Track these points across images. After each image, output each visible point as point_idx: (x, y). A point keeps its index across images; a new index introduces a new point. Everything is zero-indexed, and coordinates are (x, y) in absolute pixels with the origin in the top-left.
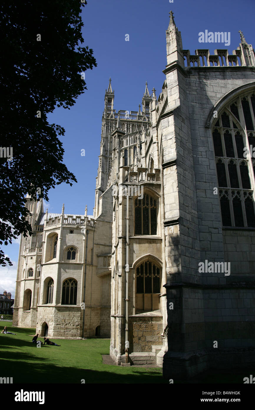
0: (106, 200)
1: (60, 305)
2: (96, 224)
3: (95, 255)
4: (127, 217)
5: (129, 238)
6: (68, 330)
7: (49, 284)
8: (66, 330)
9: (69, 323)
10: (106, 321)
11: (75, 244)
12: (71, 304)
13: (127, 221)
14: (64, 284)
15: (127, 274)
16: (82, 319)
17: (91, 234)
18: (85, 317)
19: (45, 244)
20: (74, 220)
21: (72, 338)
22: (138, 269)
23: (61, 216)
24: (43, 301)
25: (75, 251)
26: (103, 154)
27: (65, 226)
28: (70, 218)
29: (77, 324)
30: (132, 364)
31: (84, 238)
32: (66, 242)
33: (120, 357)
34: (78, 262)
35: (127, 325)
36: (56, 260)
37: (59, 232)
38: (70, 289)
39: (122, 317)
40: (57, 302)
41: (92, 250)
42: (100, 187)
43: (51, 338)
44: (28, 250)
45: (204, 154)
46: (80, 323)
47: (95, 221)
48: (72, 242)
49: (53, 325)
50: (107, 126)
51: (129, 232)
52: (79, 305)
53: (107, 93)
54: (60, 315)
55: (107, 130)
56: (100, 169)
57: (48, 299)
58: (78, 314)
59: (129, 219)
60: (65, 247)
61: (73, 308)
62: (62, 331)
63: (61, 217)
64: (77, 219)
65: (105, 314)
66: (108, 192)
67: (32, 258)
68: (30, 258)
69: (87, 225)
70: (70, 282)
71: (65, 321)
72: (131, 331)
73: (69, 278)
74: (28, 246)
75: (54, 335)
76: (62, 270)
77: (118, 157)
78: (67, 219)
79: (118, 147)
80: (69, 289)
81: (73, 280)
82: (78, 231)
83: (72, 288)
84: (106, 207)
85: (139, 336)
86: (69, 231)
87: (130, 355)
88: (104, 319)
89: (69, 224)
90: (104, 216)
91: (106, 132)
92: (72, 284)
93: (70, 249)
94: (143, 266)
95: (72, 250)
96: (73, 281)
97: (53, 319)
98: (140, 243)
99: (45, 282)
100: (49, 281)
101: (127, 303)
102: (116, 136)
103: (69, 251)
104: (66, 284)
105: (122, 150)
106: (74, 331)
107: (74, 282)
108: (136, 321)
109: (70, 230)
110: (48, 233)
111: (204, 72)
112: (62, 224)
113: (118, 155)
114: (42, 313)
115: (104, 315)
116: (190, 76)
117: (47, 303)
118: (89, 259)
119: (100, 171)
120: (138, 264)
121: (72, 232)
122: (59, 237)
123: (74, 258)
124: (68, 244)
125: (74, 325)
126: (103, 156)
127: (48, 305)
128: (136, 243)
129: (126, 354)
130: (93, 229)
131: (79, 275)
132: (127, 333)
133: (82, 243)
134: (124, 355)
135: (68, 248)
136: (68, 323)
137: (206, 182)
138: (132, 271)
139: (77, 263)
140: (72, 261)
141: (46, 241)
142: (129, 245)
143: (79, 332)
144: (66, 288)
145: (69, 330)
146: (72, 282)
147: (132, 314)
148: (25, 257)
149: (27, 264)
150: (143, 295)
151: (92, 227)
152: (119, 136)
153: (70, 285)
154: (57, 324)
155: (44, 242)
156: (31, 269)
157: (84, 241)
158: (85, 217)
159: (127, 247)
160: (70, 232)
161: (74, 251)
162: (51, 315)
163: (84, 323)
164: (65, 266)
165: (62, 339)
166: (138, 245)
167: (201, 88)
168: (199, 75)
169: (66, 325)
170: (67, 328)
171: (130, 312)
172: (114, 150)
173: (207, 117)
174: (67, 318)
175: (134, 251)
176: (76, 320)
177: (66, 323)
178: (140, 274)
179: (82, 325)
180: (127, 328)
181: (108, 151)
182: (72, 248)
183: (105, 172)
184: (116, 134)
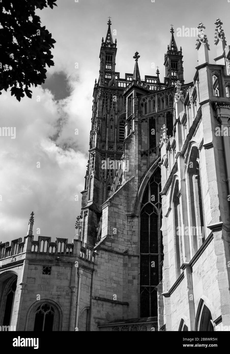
0: (116, 210)
2: (96, 256)
3: (94, 323)
11: (53, 296)
20: (52, 245)
25: (52, 312)
26: (97, 147)
27: (33, 258)
28: (44, 241)
32: (33, 292)
37: (20, 271)
41: (88, 310)
42: (92, 203)
47: (95, 250)
48: (48, 293)
50: (104, 100)
53: (103, 43)
55: (105, 106)
56: (92, 172)
63: (27, 239)
64: (60, 244)
66: (120, 196)
69: (79, 257)
78: (38, 243)
79: (137, 115)
86: (41, 269)
89: (41, 254)
90: (112, 241)
91: (103, 109)
93: (43, 308)
95: (45, 311)
102: (132, 95)
103: (40, 312)
105: (144, 119)
109: (44, 267)
112: (28, 254)
113: (137, 128)
119: (92, 176)
121: (47, 271)
122: (20, 281)
126: (96, 149)
130: (91, 266)
133: (68, 294)
135: (38, 306)
151: (90, 262)
152: (138, 95)
158: (75, 240)
160: (44, 271)
161: (50, 312)
172: (130, 120)
181: (105, 142)
182: (46, 305)
183: (100, 179)
184: (133, 92)
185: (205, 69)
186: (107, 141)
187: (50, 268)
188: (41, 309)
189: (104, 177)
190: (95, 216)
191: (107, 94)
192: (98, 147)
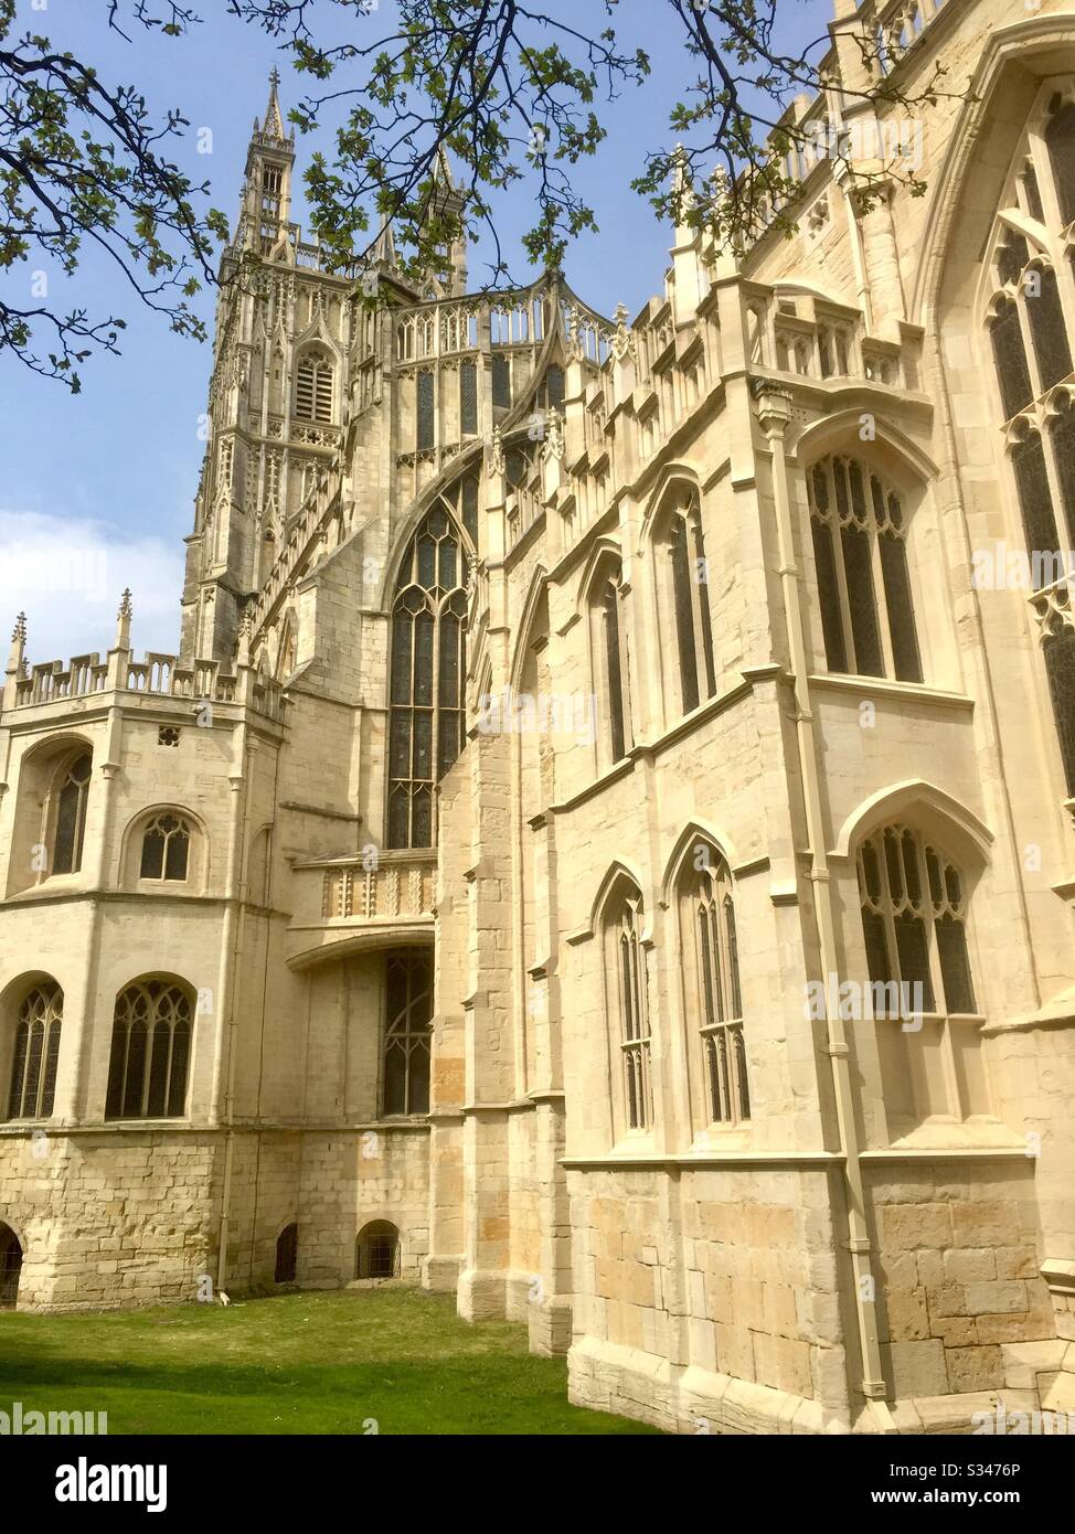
0: (335, 598)
1: (97, 1121)
2: (288, 707)
3: (283, 860)
4: (790, 564)
5: (808, 683)
6: (137, 1261)
7: (24, 1010)
8: (127, 1263)
9: (146, 1222)
10: (330, 1198)
11: (185, 797)
12: (155, 1112)
13: (792, 585)
14: (120, 1006)
15: (820, 891)
16: (222, 1190)
17: (264, 756)
19: (10, 799)
20: (181, 675)
23: (110, 653)
25: (183, 831)
26: (238, 425)
27: (133, 703)
28: (161, 665)
29: (189, 1221)
31: (234, 771)
32: (139, 785)
34: (202, 893)
36: (84, 878)
37: (99, 735)
38: (151, 1032)
39: (825, 1165)
40: (81, 1109)
41: (269, 831)
42: (224, 570)
46: (206, 1215)
47: (285, 690)
48: (172, 789)
49: (55, 1241)
51: (803, 646)
52: (206, 1120)
53: (259, 135)
54: (98, 1177)
55: (260, 315)
56: (225, 489)
57: (15, 1096)
58: (199, 1165)
60: (130, 812)
61: (169, 1133)
62: (107, 1267)
63: (115, 658)
64: (199, 672)
65: (322, 1162)
69: (251, 708)
70: (154, 996)
71: (123, 1209)
73: (147, 975)
75: (60, 1294)
76: (113, 934)
77: (388, 403)
78: (145, 670)
79: (388, 355)
80: (145, 1036)
81: (166, 985)
82: (204, 733)
83: (162, 1028)
84: (333, 632)
86: (153, 729)
88: (316, 1189)
89: (154, 696)
90: (325, 673)
91: (254, 321)
92: (164, 1009)
93: (161, 821)
95: (167, 831)
96: (171, 988)
97: (56, 1206)
99: (4, 999)
100: (28, 996)
101: (841, 1071)
103: (155, 831)
104: (131, 1010)
105: (405, 371)
107: (173, 995)
109: (161, 728)
110: (25, 743)
112: (120, 695)
113: (387, 393)
115: (317, 1165)
117: (11, 1115)
119: (224, 500)
121: (169, 737)
122: (100, 757)
123: (178, 870)
124: (149, 799)
125: (172, 1232)
127: (23, 1124)
130: (277, 731)
131: (203, 960)
133: (223, 795)
135: (149, 819)
136: (141, 1219)
139: (195, 895)
140: (168, 887)
141: (14, 784)
142: (810, 722)
143: (200, 1265)
144: (129, 1031)
145: (147, 1259)
146: (165, 999)
151: (273, 721)
153: (153, 1012)
154: (79, 1232)
155: (5, 788)
157: (235, 786)
159: (804, 733)
160: (162, 736)
161: (179, 834)
162: (43, 1185)
163: (226, 1215)
164: (132, 906)
169: (131, 1230)
170: (133, 1252)
171: (862, 1132)
174: (136, 1195)
176: (185, 1203)
177: (128, 1224)
179: (217, 1228)
181: (260, 412)
182: (169, 817)
183: (246, 509)
186: (265, 411)
187: (178, 730)
188: (156, 825)
189: (255, 505)
190: (232, 603)
191: (266, 282)
192: (242, 426)
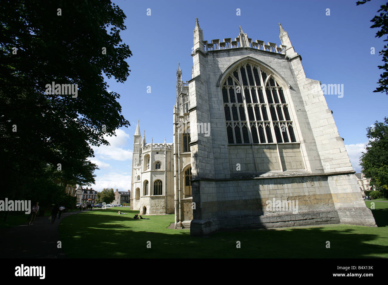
1: (153, 195)
3: (172, 166)
4: (178, 142)
5: (180, 154)
7: (146, 184)
11: (160, 160)
12: (159, 194)
13: (179, 144)
14: (155, 183)
15: (179, 175)
16: (166, 203)
17: (169, 154)
18: (168, 201)
19: (143, 161)
20: (158, 146)
21: (161, 214)
22: (186, 172)
24: (143, 194)
25: (160, 164)
27: (153, 150)
28: (156, 145)
29: (163, 206)
30: (183, 228)
31: (165, 156)
32: (154, 159)
33: (176, 224)
34: (162, 170)
35: (180, 205)
36: (150, 170)
37: (150, 154)
39: (177, 200)
40: (151, 194)
41: (170, 162)
43: (148, 215)
44: (137, 165)
45: (216, 102)
47: (171, 146)
48: (158, 159)
49: (149, 208)
51: (180, 151)
52: (164, 195)
53: (177, 71)
54: (153, 201)
57: (146, 193)
58: (163, 200)
59: (179, 143)
60: (154, 162)
61: (160, 197)
62: (155, 210)
63: (151, 145)
64: (160, 145)
67: (139, 170)
68: (138, 169)
69: (166, 149)
72: (182, 209)
73: (157, 180)
74: (136, 163)
75: (150, 213)
76: (153, 175)
78: (154, 146)
81: (159, 180)
82: (162, 152)
83: (159, 185)
85: (188, 211)
86: (156, 153)
87: (182, 223)
89: (155, 149)
92: (159, 183)
94: (189, 170)
97: (149, 204)
98: (186, 157)
99: (144, 183)
100: (146, 182)
101: (179, 192)
103: (157, 164)
104: (156, 183)
105: (185, 104)
106: (162, 210)
107: (161, 182)
108: (185, 202)
110: (144, 155)
111: (216, 53)
112: (152, 149)
113: (182, 107)
114: (142, 201)
116: (207, 56)
117: (146, 195)
118: (168, 168)
120: (186, 169)
121: (157, 153)
122: (150, 156)
123: (159, 168)
124: (156, 160)
125: (161, 207)
126: (177, 108)
127: (146, 196)
128: (184, 157)
129: (180, 222)
131: (162, 178)
132: (180, 209)
133: (164, 159)
134: (179, 223)
137: (217, 118)
138: (182, 173)
140: (159, 170)
141: (143, 159)
142: (180, 158)
143: (164, 210)
144: (156, 186)
145: (159, 210)
147: (183, 198)
148: (135, 169)
149: (136, 173)
150: (190, 187)
151: (170, 150)
152: (183, 96)
153: (158, 183)
154: (151, 207)
155: (143, 160)
156: (139, 176)
158: (165, 144)
159: (179, 159)
162: (148, 202)
163: (167, 205)
164: (155, 172)
165: (154, 216)
166: (185, 158)
167: (214, 63)
168: (213, 55)
169: (157, 207)
170: (157, 209)
171: (182, 197)
172: (181, 104)
173: (218, 80)
174: (157, 203)
175: (183, 162)
176: (162, 204)
178: (187, 175)
179: (166, 207)
180: (180, 207)
182: (158, 162)
184: (181, 95)
185: (175, 114)
